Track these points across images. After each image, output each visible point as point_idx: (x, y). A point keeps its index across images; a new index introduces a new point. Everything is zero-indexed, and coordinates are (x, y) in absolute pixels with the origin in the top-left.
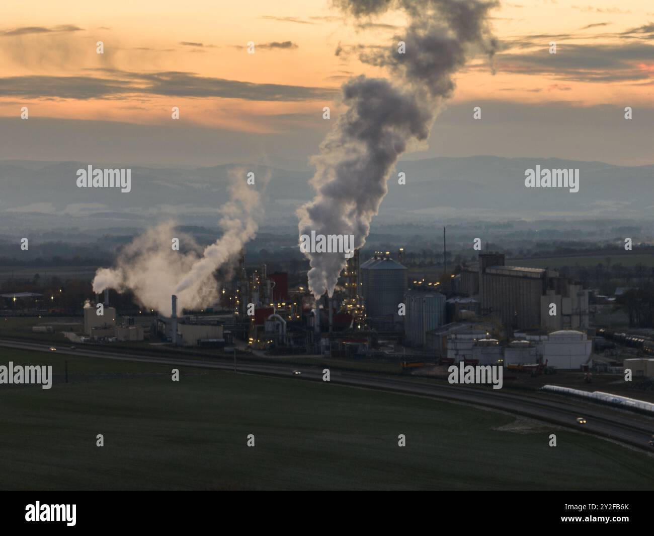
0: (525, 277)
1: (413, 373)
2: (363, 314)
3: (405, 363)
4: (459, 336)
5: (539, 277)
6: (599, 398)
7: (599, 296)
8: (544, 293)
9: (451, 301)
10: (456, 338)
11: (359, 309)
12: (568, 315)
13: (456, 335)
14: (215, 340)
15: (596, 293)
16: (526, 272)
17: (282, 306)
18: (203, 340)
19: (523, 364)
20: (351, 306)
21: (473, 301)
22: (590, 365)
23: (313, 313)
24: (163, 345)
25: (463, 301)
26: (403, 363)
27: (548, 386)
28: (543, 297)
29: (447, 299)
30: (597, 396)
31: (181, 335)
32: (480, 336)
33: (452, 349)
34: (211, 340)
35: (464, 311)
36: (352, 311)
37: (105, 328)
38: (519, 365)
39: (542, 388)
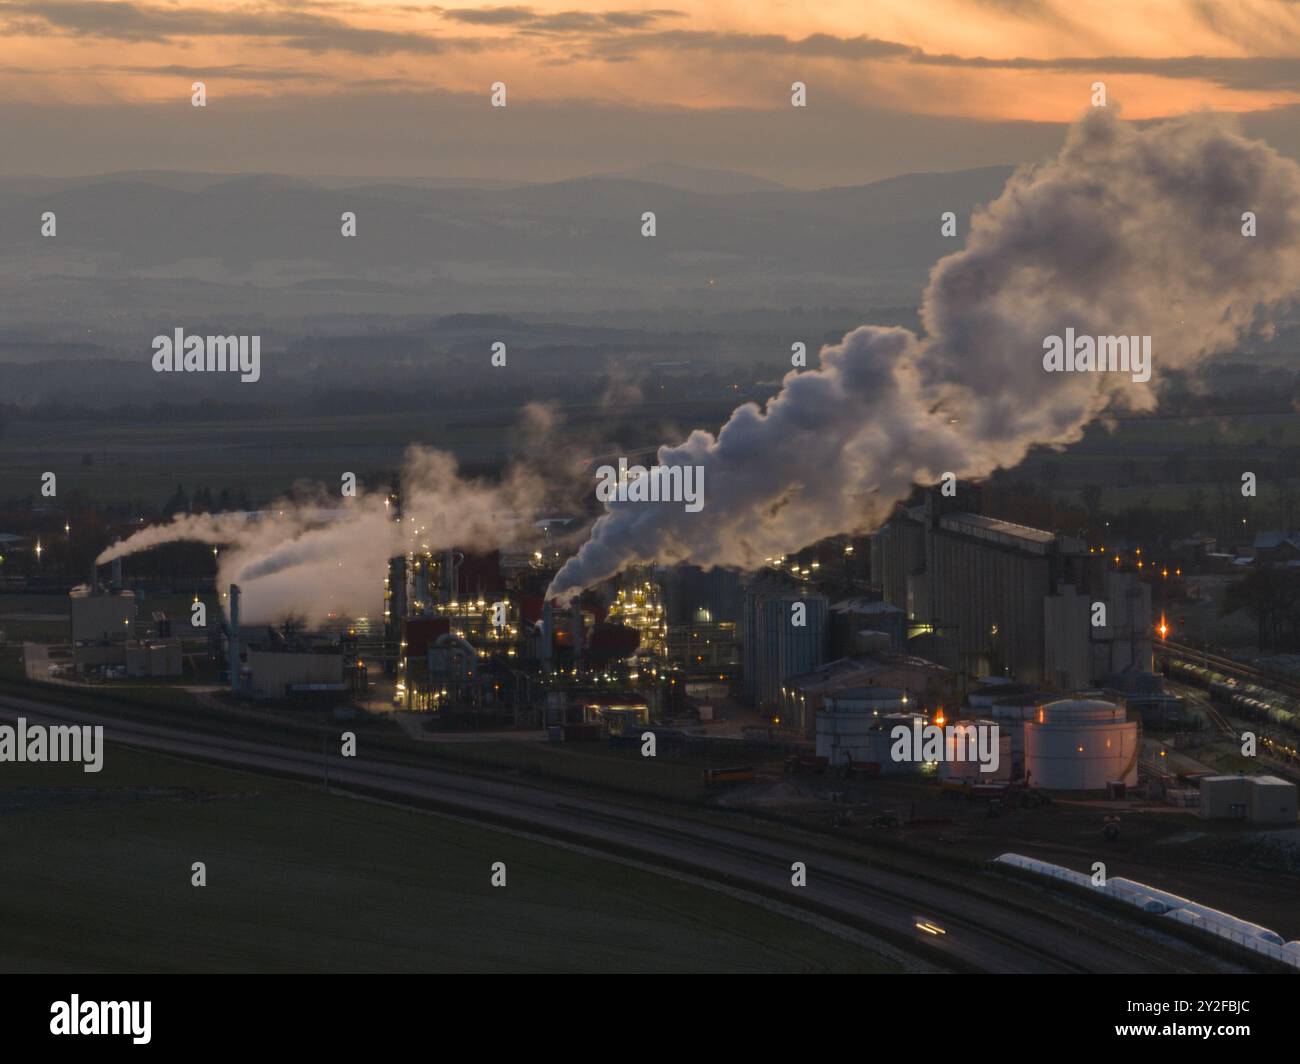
0: (1014, 549)
1: (721, 802)
2: (661, 623)
3: (710, 772)
4: (841, 704)
5: (1043, 553)
6: (1118, 896)
7: (1214, 554)
8: (1053, 591)
9: (844, 607)
10: (835, 709)
11: (651, 614)
12: (1105, 641)
13: (834, 700)
14: (324, 687)
15: (1208, 548)
16: (1018, 537)
17: (477, 609)
18: (295, 687)
19: (976, 783)
20: (634, 605)
21: (891, 609)
22: (1132, 780)
23: (538, 629)
24: (215, 695)
25: (868, 610)
26: (706, 772)
27: (1010, 858)
28: (1048, 600)
29: (833, 602)
30: (1114, 892)
31: (249, 675)
32: (889, 704)
33: (826, 734)
34: (314, 687)
35: (868, 633)
36: (635, 617)
37: (106, 644)
38: (965, 783)
39: (997, 859)
